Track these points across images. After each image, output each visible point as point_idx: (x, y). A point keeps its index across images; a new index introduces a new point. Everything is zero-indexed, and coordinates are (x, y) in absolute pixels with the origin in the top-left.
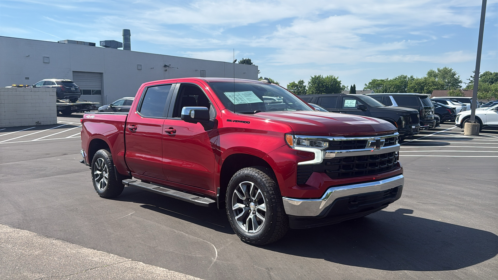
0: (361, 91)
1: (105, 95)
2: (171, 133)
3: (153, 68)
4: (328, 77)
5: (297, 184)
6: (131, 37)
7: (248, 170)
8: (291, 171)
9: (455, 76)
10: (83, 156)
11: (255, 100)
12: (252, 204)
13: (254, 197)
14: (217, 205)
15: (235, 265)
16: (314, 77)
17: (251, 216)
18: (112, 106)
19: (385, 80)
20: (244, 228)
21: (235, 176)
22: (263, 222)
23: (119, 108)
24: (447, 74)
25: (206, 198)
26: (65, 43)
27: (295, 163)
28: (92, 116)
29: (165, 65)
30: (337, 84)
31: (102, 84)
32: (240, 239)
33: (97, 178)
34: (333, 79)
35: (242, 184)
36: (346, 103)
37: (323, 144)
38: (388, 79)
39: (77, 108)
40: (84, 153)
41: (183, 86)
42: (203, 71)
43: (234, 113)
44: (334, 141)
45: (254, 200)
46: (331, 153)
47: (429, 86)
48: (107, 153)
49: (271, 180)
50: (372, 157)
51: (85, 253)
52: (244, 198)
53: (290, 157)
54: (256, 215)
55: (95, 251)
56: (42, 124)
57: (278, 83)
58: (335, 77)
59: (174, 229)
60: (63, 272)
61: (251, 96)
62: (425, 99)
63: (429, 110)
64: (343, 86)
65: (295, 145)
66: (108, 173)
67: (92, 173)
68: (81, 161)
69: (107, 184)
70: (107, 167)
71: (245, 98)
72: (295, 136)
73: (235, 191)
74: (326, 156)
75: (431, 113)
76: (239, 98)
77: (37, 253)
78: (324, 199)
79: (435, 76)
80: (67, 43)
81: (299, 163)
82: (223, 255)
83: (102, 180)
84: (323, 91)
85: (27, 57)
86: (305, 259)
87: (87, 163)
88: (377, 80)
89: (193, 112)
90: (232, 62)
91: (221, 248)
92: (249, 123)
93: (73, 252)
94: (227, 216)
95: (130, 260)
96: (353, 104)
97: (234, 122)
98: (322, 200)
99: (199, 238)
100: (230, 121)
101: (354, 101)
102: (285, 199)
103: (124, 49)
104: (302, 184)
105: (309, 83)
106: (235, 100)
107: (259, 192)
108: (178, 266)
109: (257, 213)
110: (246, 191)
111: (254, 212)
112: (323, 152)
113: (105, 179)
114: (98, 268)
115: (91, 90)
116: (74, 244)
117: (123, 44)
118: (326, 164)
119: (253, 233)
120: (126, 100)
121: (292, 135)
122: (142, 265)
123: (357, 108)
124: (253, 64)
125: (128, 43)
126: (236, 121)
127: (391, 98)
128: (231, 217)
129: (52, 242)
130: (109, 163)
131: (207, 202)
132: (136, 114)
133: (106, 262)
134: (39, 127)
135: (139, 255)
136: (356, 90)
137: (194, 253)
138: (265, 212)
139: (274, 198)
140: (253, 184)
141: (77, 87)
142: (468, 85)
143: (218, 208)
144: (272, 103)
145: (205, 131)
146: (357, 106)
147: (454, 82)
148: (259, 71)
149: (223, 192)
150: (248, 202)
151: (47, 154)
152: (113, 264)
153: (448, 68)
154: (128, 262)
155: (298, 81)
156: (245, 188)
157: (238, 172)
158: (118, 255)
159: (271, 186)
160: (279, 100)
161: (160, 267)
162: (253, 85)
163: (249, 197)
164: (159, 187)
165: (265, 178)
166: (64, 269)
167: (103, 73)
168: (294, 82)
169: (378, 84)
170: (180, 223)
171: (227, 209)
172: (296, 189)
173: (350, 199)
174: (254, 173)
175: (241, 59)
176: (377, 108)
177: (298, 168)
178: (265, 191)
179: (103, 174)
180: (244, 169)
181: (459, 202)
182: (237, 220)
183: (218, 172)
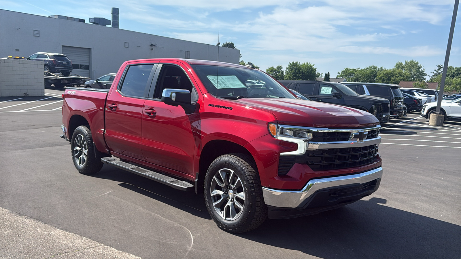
0: (334, 79)
1: (93, 70)
2: (151, 114)
3: (140, 46)
4: (304, 64)
5: (278, 175)
6: (119, 15)
7: (228, 157)
8: (273, 161)
9: (420, 69)
10: (64, 131)
11: (238, 85)
12: (231, 191)
13: (233, 184)
14: (195, 189)
15: (211, 255)
16: (291, 63)
17: (229, 203)
18: (98, 82)
19: (357, 70)
20: (221, 215)
21: (215, 162)
22: (241, 210)
23: (105, 83)
24: (413, 66)
25: (184, 182)
26: (55, 18)
27: (276, 153)
28: (73, 92)
29: (151, 44)
30: (313, 71)
31: (89, 59)
32: (217, 225)
33: (76, 153)
34: (309, 66)
35: (221, 171)
36: (323, 90)
37: (307, 135)
38: (359, 69)
39: (67, 82)
40: (64, 128)
41: (165, 67)
42: (188, 52)
43: (217, 97)
44: (317, 133)
45: (233, 187)
46: (314, 144)
47: (396, 77)
48: (87, 130)
49: (251, 169)
50: (354, 149)
51: (56, 235)
52: (223, 185)
53: (273, 147)
54: (234, 202)
55: (67, 233)
56: (30, 95)
57: (258, 67)
58: (311, 64)
59: (151, 211)
60: (31, 257)
61: (234, 81)
62: (396, 90)
63: (399, 101)
64: (318, 73)
65: (278, 134)
66: (87, 150)
67: (71, 148)
68: (62, 136)
69: (86, 160)
70: (86, 144)
71: (228, 83)
72: (279, 125)
73: (214, 177)
74: (309, 148)
75: (400, 103)
76: (222, 82)
77: (6, 233)
78: (305, 190)
79: (403, 68)
80: (57, 18)
81: (282, 154)
82: (199, 243)
83: (81, 156)
84: (300, 77)
85: (18, 29)
86: (282, 251)
87: (67, 138)
88: (349, 69)
89: (174, 95)
90: (216, 45)
91: (197, 235)
92: (232, 109)
93: (44, 233)
94: (205, 201)
95: (103, 244)
96: (329, 92)
97: (216, 107)
98: (303, 192)
99: (175, 222)
100: (212, 105)
101: (330, 89)
102: (265, 189)
103: (112, 27)
104: (283, 175)
105: (287, 69)
106: (218, 84)
107: (239, 181)
108: (151, 254)
109: (235, 201)
110: (225, 178)
111: (233, 199)
112: (306, 143)
113: (84, 155)
114: (68, 252)
115: (79, 65)
116: (46, 225)
117: (111, 22)
118: (308, 155)
119: (230, 220)
120: (112, 76)
121: (275, 124)
122: (114, 251)
123: (333, 95)
124: (236, 48)
125: (116, 21)
126: (218, 106)
127: (365, 87)
128: (209, 203)
129: (24, 221)
130: (89, 139)
131: (185, 186)
132: (117, 92)
133: (77, 247)
134: (27, 98)
135: (113, 240)
136: (330, 77)
137: (169, 240)
138: (243, 200)
139: (253, 187)
140: (232, 172)
141: (70, 61)
142: (432, 78)
143: (196, 192)
144: (253, 86)
145: (186, 115)
146: (333, 94)
147: (419, 74)
148: (241, 55)
149: (201, 177)
150: (227, 190)
151: (32, 126)
152: (85, 249)
153: (415, 61)
154: (100, 247)
155: (277, 66)
156: (224, 175)
157: (218, 158)
158: (90, 239)
159: (251, 175)
160: (258, 83)
161: (133, 255)
162: (236, 69)
163: (228, 184)
164: (137, 167)
165: (246, 166)
166: (32, 254)
167: (91, 49)
168: (273, 67)
169: (350, 73)
170: (157, 205)
171: (205, 195)
172: (278, 180)
173: (330, 192)
174: (234, 161)
175: (225, 43)
176: (351, 97)
177: (280, 158)
178: (245, 179)
179: (82, 151)
180: (224, 155)
181: (430, 192)
182: (215, 206)
183: (198, 155)
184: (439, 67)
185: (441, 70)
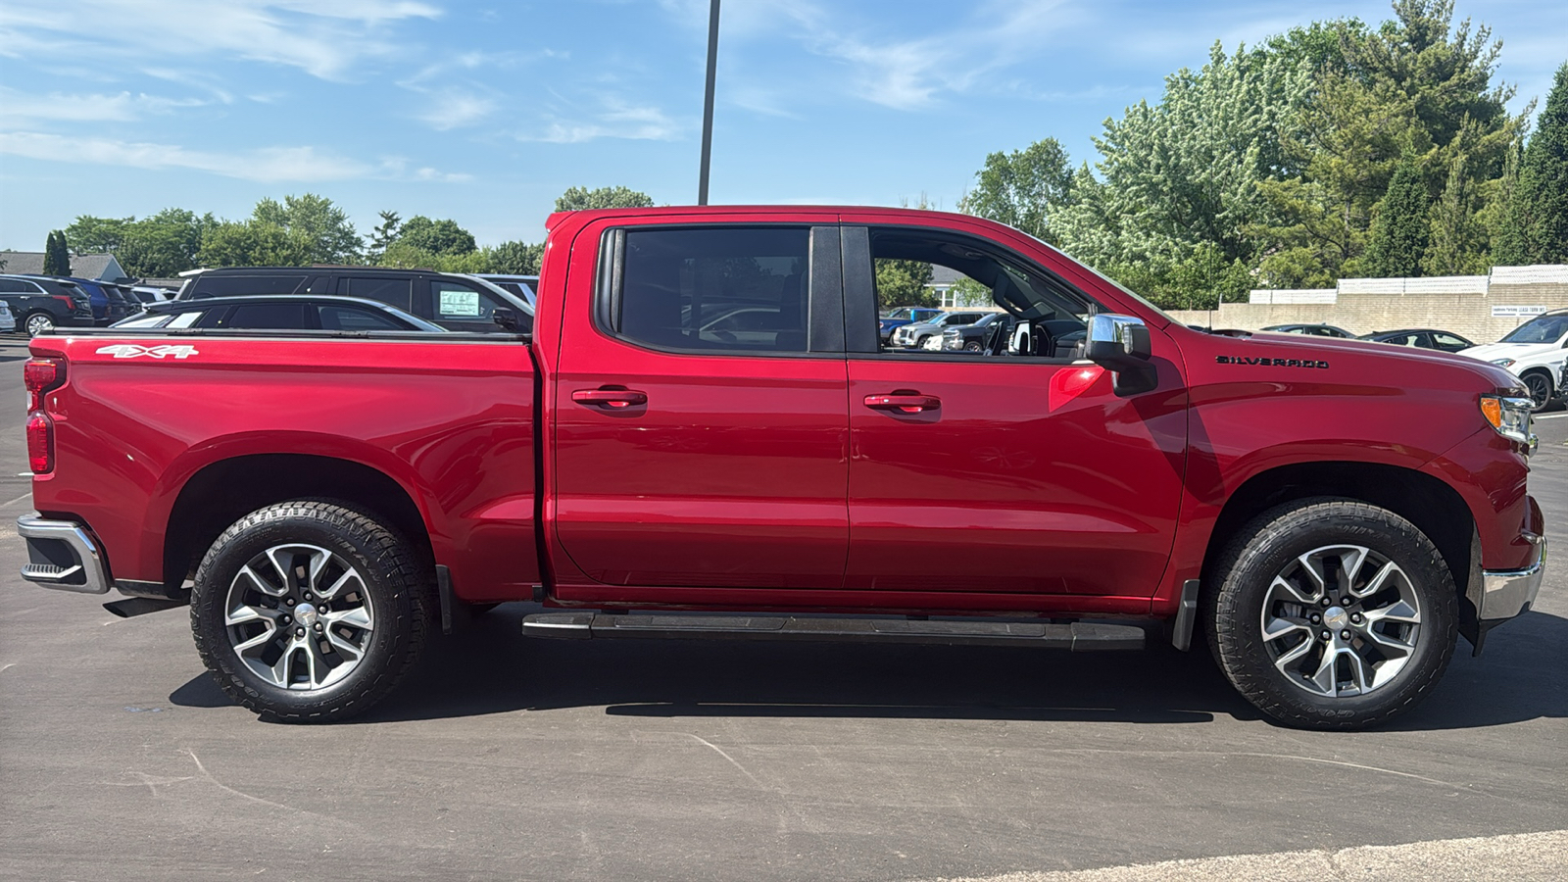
2: (906, 409)
9: (340, 224)
12: (1334, 610)
13: (1360, 587)
17: (1341, 646)
19: (125, 223)
20: (1313, 688)
24: (314, 212)
33: (245, 638)
35: (1310, 555)
36: (446, 301)
38: (133, 219)
45: (1361, 596)
52: (1316, 599)
65: (1503, 423)
72: (1501, 399)
73: (1279, 581)
96: (471, 307)
97: (1254, 364)
101: (473, 298)
107: (1393, 572)
111: (1344, 633)
123: (487, 319)
126: (1265, 362)
140: (1364, 551)
142: (373, 253)
146: (486, 314)
150: (1317, 609)
153: (317, 196)
156: (1320, 567)
169: (103, 233)
184: (386, 218)
185: (394, 229)
